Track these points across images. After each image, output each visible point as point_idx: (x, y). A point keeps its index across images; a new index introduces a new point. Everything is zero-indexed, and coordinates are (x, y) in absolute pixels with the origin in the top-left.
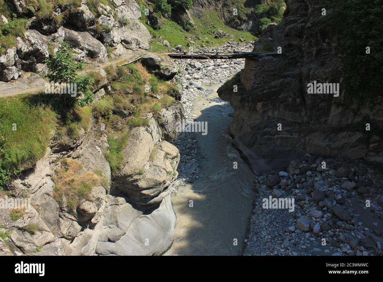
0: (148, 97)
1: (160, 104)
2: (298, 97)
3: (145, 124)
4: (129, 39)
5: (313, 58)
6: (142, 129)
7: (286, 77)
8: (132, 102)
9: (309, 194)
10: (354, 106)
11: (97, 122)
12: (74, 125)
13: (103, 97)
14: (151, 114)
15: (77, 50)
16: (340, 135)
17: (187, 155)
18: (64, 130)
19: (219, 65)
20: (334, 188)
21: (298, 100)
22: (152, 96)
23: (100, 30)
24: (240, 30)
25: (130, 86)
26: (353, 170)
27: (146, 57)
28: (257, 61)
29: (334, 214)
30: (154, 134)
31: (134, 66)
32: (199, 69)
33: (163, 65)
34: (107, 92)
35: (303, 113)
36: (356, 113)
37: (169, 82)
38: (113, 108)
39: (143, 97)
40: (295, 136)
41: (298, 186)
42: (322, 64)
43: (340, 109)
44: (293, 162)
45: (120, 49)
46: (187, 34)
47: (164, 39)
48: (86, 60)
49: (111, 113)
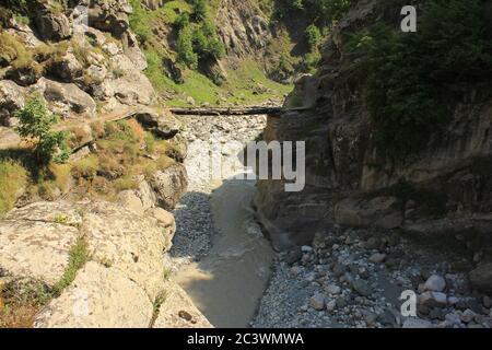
0: (140, 158)
1: (154, 166)
2: (326, 158)
3: (135, 187)
4: (124, 92)
5: (343, 112)
6: (130, 192)
7: (312, 135)
8: (122, 161)
9: (331, 269)
10: (388, 167)
11: (77, 184)
12: (47, 184)
13: (86, 156)
14: (143, 176)
15: (59, 103)
16: (373, 201)
17: (197, 230)
18: (35, 189)
19: (253, 127)
20: (361, 262)
21: (326, 162)
22: (146, 156)
23: (89, 81)
24: (285, 84)
25: (119, 144)
26: (384, 240)
27: (141, 112)
28: (279, 117)
29: (354, 290)
30: (145, 198)
31: (127, 123)
32: (227, 132)
33: (162, 121)
34: (92, 151)
35: (333, 178)
36: (390, 175)
37: (168, 141)
38: (98, 168)
39: (135, 157)
40: (323, 204)
41: (321, 261)
42: (351, 119)
43: (373, 171)
44: (318, 235)
45: (113, 103)
46: (217, 89)
47: (187, 95)
48: (69, 114)
49: (95, 174)
